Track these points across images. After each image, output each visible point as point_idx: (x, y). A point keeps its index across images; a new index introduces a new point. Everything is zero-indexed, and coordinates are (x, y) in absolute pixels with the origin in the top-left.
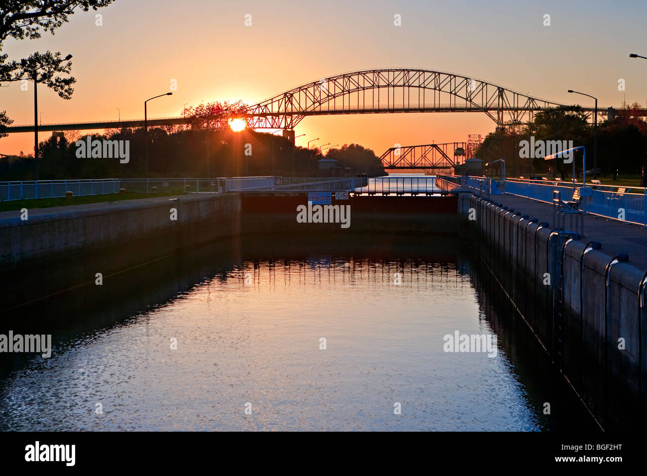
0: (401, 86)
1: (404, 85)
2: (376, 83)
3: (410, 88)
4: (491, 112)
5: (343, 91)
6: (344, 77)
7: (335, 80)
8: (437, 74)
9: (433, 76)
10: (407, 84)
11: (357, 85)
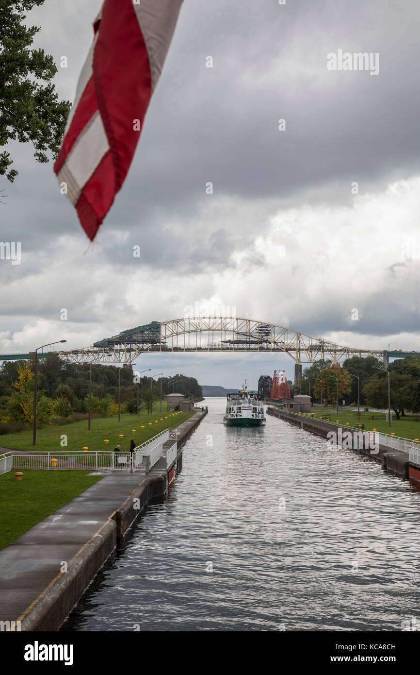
0: (219, 330)
1: (221, 330)
2: (199, 328)
3: (226, 332)
4: (292, 352)
5: (173, 333)
6: (173, 322)
7: (166, 325)
8: (248, 321)
9: (245, 323)
10: (224, 329)
11: (184, 329)
